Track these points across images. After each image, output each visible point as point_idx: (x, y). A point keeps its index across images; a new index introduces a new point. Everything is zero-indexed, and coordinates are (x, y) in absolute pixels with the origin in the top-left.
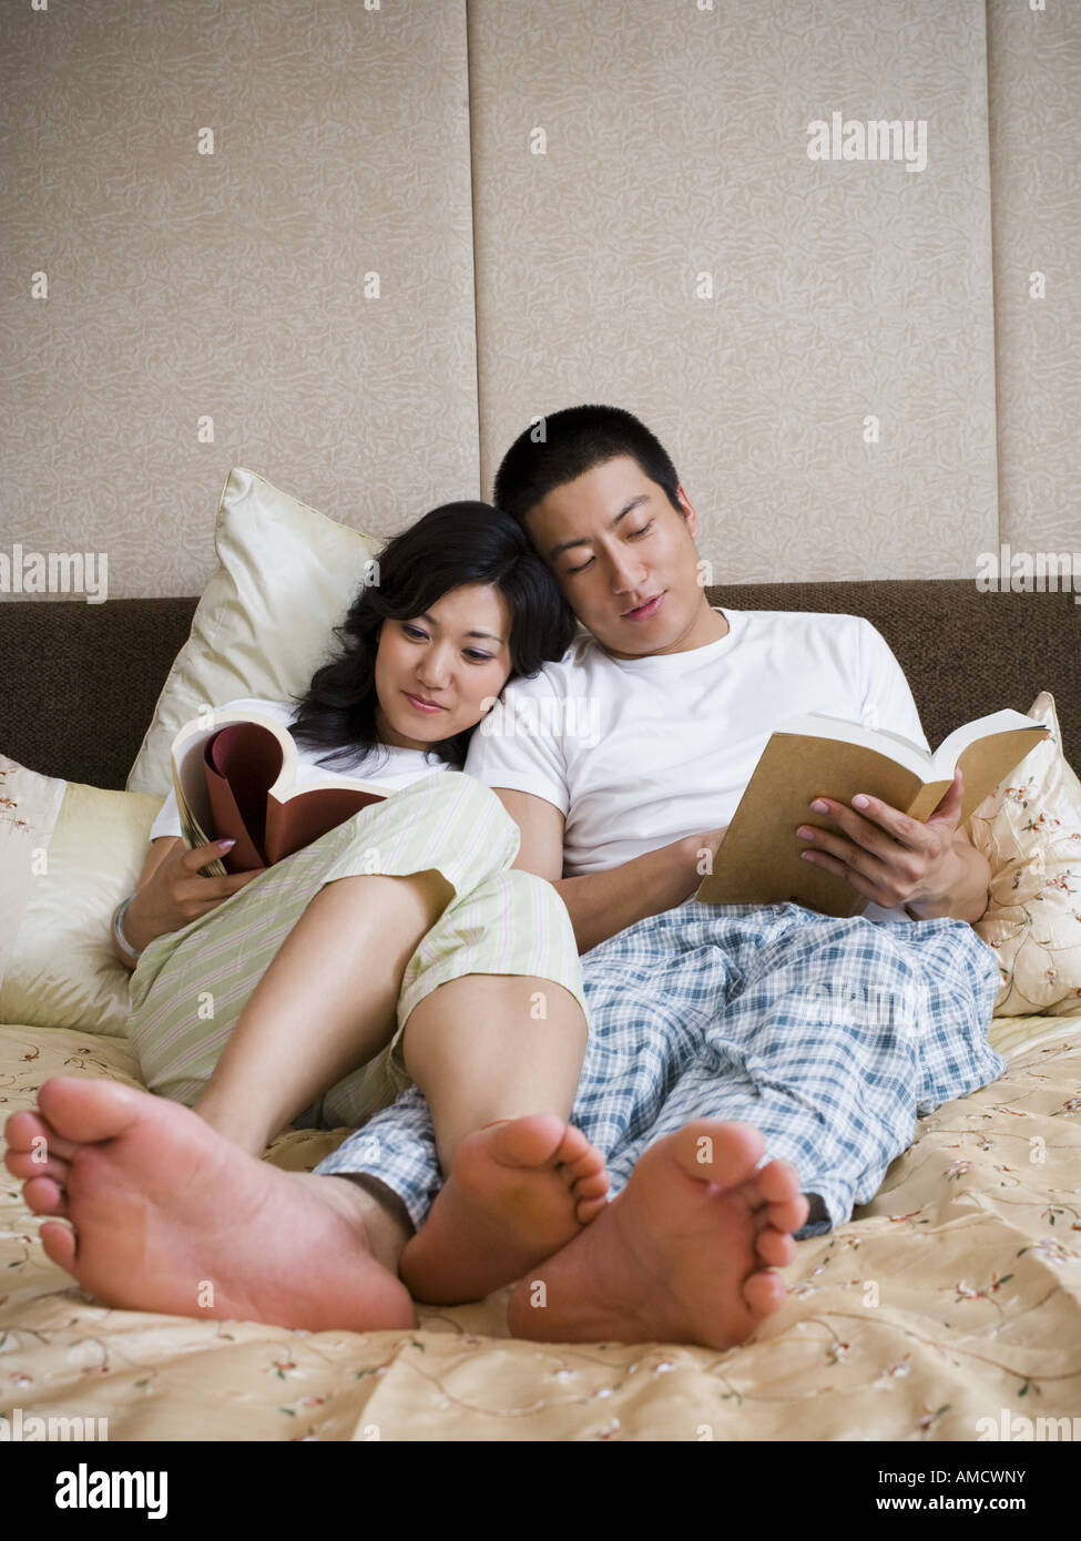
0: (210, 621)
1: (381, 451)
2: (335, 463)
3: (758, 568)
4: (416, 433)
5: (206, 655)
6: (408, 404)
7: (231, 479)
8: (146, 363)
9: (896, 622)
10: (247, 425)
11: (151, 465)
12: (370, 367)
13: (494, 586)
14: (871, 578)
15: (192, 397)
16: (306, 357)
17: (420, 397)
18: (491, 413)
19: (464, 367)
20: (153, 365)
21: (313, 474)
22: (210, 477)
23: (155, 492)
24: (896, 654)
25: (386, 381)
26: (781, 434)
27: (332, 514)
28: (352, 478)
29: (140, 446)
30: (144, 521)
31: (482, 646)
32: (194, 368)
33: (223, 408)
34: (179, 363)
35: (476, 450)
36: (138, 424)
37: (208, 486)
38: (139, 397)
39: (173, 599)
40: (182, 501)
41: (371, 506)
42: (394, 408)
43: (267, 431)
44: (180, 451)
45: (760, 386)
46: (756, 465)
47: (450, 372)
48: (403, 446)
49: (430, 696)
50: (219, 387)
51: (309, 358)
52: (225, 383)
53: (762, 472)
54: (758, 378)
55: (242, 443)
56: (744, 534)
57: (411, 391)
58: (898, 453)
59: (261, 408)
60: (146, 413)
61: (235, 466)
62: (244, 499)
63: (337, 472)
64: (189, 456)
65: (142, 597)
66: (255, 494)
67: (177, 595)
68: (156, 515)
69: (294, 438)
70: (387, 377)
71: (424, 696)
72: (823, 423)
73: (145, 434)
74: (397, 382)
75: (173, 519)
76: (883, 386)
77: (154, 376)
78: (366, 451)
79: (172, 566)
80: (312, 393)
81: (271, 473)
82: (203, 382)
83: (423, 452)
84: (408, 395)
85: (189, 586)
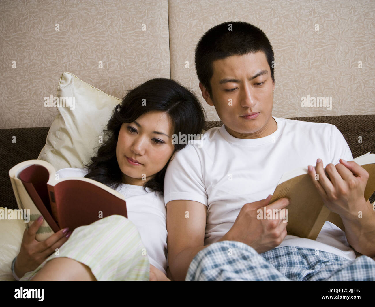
0: (54, 137)
1: (128, 64)
2: (108, 69)
3: (290, 111)
4: (143, 56)
5: (52, 152)
6: (140, 43)
7: (63, 77)
8: (29, 28)
9: (350, 133)
10: (71, 54)
11: (31, 71)
12: (123, 28)
13: (167, 113)
14: (339, 114)
15: (48, 42)
16: (96, 25)
17: (144, 40)
18: (175, 47)
19: (163, 27)
20: (32, 29)
21: (99, 74)
22: (55, 76)
23: (32, 82)
24: (350, 147)
25: (130, 34)
26: (299, 53)
27: (107, 91)
28: (116, 75)
29: (26, 63)
30: (28, 95)
31: (160, 137)
32: (49, 30)
33: (61, 47)
34: (43, 28)
35: (168, 62)
36: (25, 54)
37: (55, 79)
38: (26, 43)
39: (40, 128)
40: (44, 86)
41: (124, 87)
42: (133, 45)
43: (80, 56)
44: (43, 65)
45: (290, 34)
46: (289, 67)
47: (157, 29)
48: (137, 61)
49: (136, 158)
50: (60, 38)
51: (97, 25)
52: (62, 36)
53: (292, 70)
54: (289, 29)
55: (69, 61)
56: (284, 97)
57: (141, 38)
58: (350, 61)
59: (77, 46)
60: (29, 50)
61: (66, 71)
62: (68, 85)
63: (109, 72)
64: (47, 67)
65: (27, 127)
66: (73, 83)
67: (42, 126)
68: (33, 92)
69: (91, 59)
70: (130, 32)
71: (134, 158)
72: (318, 49)
73: (29, 58)
74: (135, 34)
75: (40, 94)
76: (342, 32)
77: (32, 34)
78: (122, 64)
79: (40, 114)
80: (98, 39)
81: (81, 74)
82: (53, 36)
83: (146, 64)
84: (139, 40)
85: (47, 122)
